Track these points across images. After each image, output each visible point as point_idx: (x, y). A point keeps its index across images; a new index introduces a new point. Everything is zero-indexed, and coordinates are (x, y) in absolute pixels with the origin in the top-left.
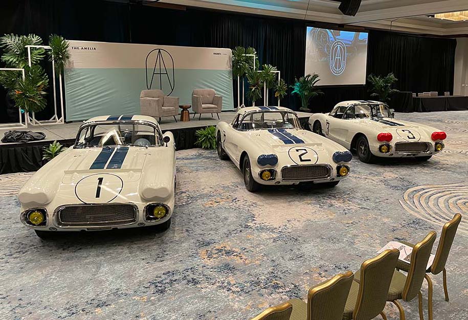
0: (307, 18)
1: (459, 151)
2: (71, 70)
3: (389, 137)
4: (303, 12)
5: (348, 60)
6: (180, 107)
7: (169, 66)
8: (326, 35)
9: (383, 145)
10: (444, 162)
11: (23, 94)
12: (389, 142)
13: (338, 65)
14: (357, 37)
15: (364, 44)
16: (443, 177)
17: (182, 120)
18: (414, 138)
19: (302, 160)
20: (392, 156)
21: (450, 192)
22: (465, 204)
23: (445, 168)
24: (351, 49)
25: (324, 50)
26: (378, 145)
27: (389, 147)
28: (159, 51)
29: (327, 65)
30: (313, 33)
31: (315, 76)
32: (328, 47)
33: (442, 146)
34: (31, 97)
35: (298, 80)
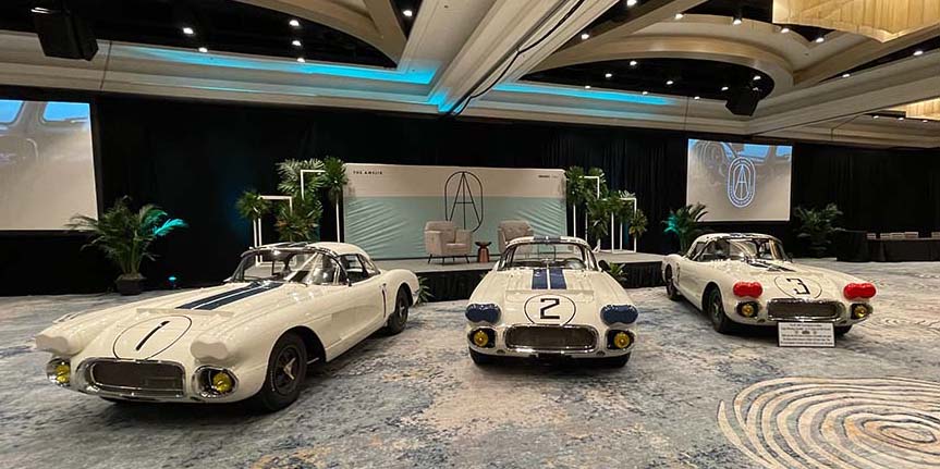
0: (688, 128)
1: (918, 320)
2: (351, 198)
3: (756, 290)
4: (681, 119)
5: (759, 185)
6: (478, 244)
7: (476, 193)
8: (720, 151)
9: (745, 304)
10: (874, 338)
11: (288, 226)
12: (757, 297)
13: (742, 192)
14: (773, 152)
15: (783, 161)
16: (851, 365)
17: (478, 261)
18: (808, 293)
19: (543, 317)
20: (765, 324)
21: (845, 395)
22: (862, 424)
23: (866, 348)
24: (765, 170)
25: (719, 171)
26: (736, 303)
27: (756, 307)
28: (463, 175)
29: (722, 192)
30: (698, 148)
31: (700, 208)
32: (725, 167)
33: (868, 310)
34: (297, 230)
35: (675, 212)
